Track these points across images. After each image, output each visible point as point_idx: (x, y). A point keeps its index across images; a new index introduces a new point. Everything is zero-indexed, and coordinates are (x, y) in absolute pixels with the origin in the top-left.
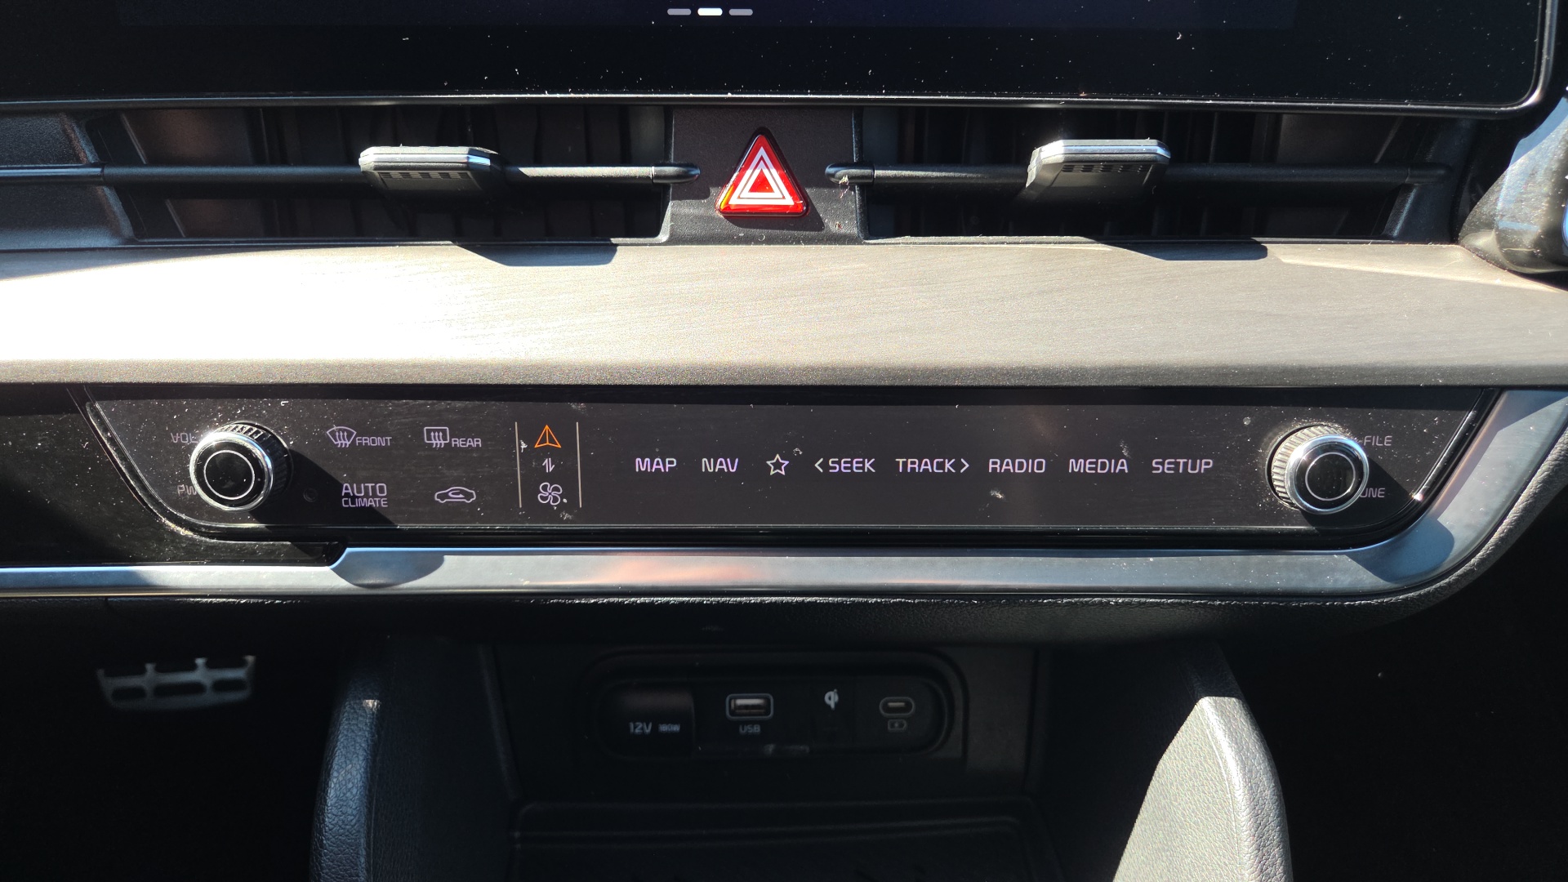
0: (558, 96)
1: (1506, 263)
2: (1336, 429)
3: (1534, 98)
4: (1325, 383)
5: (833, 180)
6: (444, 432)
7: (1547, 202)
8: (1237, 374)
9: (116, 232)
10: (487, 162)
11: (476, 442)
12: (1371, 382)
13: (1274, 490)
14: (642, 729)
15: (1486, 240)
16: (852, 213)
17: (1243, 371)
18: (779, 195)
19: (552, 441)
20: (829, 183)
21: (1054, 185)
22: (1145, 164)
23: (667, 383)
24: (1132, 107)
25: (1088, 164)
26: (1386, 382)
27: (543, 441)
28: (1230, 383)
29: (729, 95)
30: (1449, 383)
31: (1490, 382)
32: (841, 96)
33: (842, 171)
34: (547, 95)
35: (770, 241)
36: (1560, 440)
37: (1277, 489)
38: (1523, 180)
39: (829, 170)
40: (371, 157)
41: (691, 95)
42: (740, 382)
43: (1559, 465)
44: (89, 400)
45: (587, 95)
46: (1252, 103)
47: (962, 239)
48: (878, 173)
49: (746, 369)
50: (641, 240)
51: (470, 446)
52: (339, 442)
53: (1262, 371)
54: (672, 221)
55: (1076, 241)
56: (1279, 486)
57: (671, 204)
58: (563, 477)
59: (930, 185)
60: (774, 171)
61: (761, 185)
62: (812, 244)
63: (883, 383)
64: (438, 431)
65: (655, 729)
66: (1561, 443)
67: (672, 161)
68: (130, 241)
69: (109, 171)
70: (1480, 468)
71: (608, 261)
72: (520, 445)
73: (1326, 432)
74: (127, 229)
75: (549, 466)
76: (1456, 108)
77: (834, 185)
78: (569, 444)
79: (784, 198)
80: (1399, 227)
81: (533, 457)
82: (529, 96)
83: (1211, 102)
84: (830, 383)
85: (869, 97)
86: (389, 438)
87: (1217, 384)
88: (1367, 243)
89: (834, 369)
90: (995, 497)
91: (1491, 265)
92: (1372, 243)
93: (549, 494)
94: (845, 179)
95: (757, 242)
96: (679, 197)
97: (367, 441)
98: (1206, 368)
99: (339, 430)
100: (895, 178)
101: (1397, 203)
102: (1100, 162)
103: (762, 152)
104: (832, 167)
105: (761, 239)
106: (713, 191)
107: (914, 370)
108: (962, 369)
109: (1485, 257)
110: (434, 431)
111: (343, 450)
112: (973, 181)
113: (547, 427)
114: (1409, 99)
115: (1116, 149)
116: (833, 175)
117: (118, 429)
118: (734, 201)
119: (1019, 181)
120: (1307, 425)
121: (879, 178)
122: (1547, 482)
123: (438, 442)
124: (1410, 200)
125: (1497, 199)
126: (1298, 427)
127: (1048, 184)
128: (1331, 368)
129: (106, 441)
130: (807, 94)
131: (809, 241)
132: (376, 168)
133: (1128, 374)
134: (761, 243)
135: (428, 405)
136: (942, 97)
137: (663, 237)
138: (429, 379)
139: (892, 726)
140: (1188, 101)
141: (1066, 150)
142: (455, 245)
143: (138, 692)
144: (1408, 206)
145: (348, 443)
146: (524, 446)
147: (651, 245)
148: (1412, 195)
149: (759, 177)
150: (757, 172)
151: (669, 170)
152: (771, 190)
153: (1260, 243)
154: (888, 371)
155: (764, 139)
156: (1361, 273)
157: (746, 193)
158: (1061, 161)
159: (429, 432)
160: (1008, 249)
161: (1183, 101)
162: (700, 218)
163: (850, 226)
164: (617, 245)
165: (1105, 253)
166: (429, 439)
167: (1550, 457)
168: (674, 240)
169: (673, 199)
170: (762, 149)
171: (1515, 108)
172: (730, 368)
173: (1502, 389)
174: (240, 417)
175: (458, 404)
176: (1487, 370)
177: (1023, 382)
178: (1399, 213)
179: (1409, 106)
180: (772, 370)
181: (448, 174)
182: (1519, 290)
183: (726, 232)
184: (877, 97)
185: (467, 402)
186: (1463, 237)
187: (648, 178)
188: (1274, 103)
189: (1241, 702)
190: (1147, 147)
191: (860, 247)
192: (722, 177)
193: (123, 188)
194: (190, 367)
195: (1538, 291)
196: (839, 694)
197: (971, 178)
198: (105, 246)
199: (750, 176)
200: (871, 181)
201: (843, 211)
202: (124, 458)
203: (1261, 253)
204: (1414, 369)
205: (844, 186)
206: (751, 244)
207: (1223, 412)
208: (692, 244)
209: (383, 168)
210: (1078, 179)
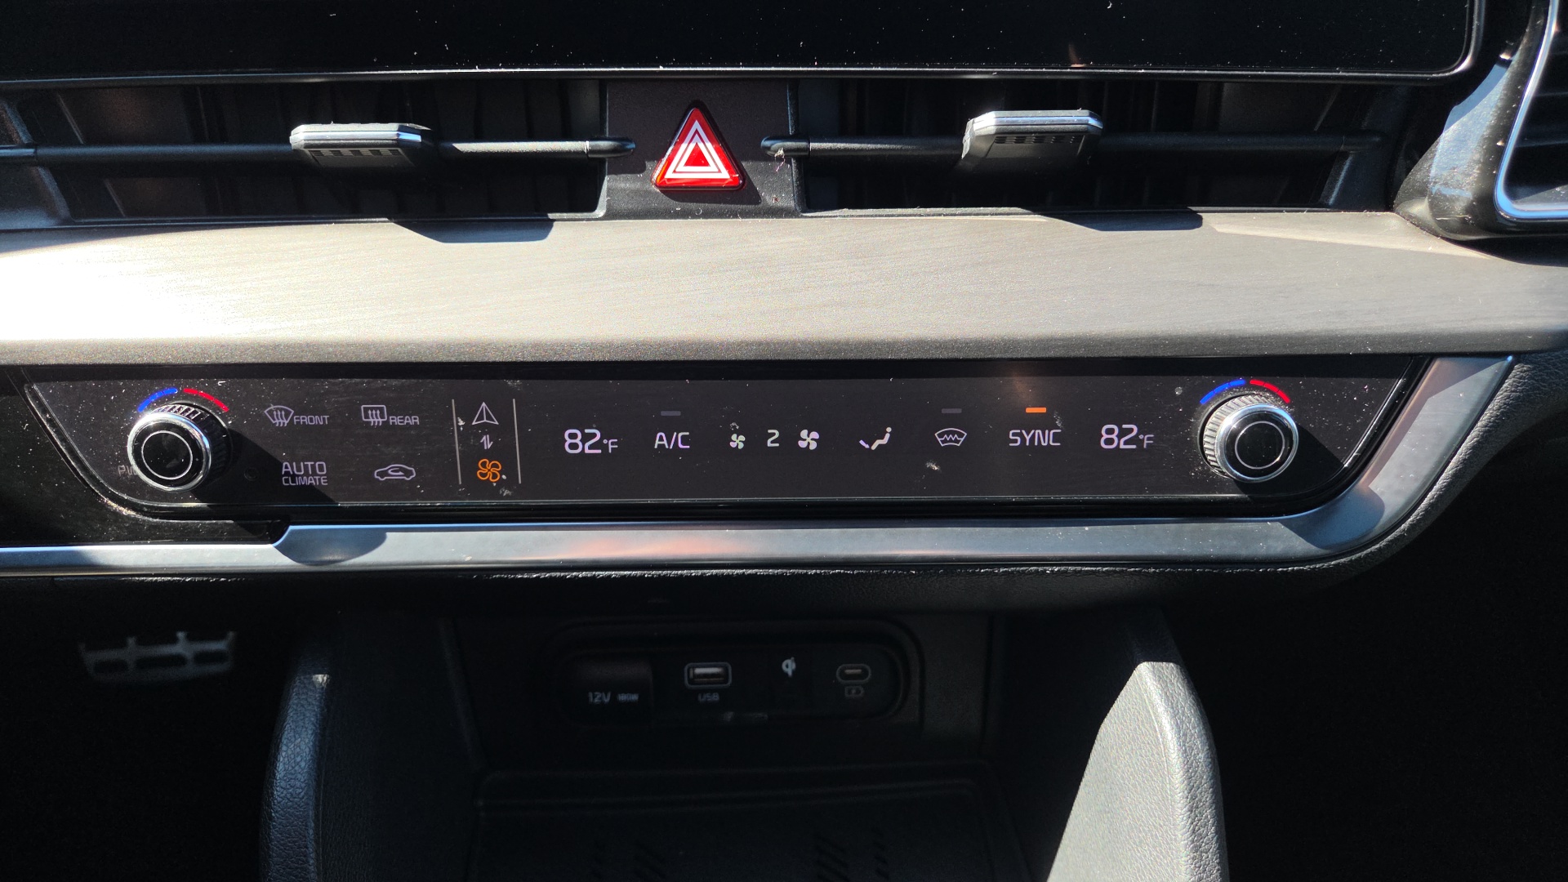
0: (489, 70)
1: (1439, 230)
2: (1267, 398)
3: (1466, 64)
4: (1255, 352)
5: (769, 153)
6: (381, 410)
7: (1478, 169)
8: (1167, 345)
9: (52, 213)
10: (418, 138)
11: (414, 420)
12: (1301, 351)
13: (1206, 459)
14: (601, 698)
15: (1420, 208)
16: (788, 185)
17: (1174, 341)
18: (716, 170)
19: (489, 418)
20: (765, 156)
21: (989, 156)
22: (1077, 135)
23: (601, 359)
24: (1064, 77)
25: (1021, 135)
26: (1316, 351)
27: (481, 418)
28: (1160, 353)
29: (661, 68)
30: (1377, 351)
31: (1419, 350)
32: (773, 69)
33: (778, 144)
34: (478, 70)
35: (707, 215)
36: (1490, 407)
37: (1209, 458)
38: (1455, 146)
39: (765, 143)
40: (302, 135)
41: (623, 69)
42: (674, 358)
43: (1489, 431)
44: (28, 383)
45: (518, 70)
46: (1184, 71)
47: (900, 211)
48: (814, 145)
49: (682, 345)
50: (579, 215)
51: (407, 424)
52: (277, 421)
53: (1192, 341)
54: (608, 196)
55: (1014, 212)
56: (1210, 455)
57: (607, 178)
58: (501, 452)
59: (865, 157)
60: (709, 145)
61: (697, 159)
62: (749, 217)
63: (817, 357)
64: (376, 409)
65: (614, 698)
66: (1490, 409)
67: (607, 136)
68: (66, 221)
69: (43, 151)
70: (1410, 435)
71: (543, 237)
72: (457, 422)
73: (1256, 401)
74: (64, 211)
75: (487, 443)
76: (1388, 75)
77: (771, 159)
79: (720, 171)
80: (1334, 194)
81: (471, 434)
82: (459, 71)
83: (1143, 71)
84: (765, 358)
85: (801, 69)
86: (326, 417)
87: (1148, 355)
88: (1303, 211)
89: (768, 344)
90: (931, 469)
91: (1424, 232)
92: (1308, 211)
93: (489, 471)
94: (781, 152)
95: (694, 217)
96: (617, 170)
97: (305, 419)
98: (1138, 339)
99: (277, 409)
100: (831, 150)
101: (1332, 172)
102: (1031, 133)
103: (697, 125)
104: (768, 139)
105: (698, 213)
106: (649, 165)
107: (847, 343)
108: (894, 342)
109: (1419, 224)
110: (372, 409)
111: (281, 429)
112: (908, 153)
113: (484, 404)
114: (1341, 66)
115: (1047, 120)
116: (769, 148)
117: (57, 411)
118: (669, 175)
119: (957, 152)
120: (1239, 394)
121: (814, 150)
122: (1476, 448)
123: (376, 420)
124: (1346, 168)
125: (1430, 166)
126: (1230, 396)
127: (983, 155)
128: (1262, 337)
129: (45, 422)
130: (739, 66)
131: (746, 215)
132: (307, 146)
133: (1060, 346)
134: (698, 217)
135: (364, 383)
136: (874, 69)
137: (600, 212)
138: (364, 357)
139: (850, 692)
140: (1121, 71)
141: (997, 122)
142: (391, 222)
143: (120, 666)
144: (1343, 174)
145: (286, 422)
146: (461, 423)
147: (588, 220)
148: (1348, 163)
149: (693, 151)
150: (692, 146)
151: (604, 144)
152: (706, 164)
153: (1196, 212)
154: (822, 345)
155: (699, 112)
156: (1294, 242)
157: (681, 168)
158: (993, 132)
159: (366, 410)
160: (944, 221)
161: (1116, 71)
162: (636, 192)
163: (788, 201)
164: (554, 220)
165: (1041, 224)
166: (367, 417)
167: (1479, 424)
168: (611, 215)
169: (609, 174)
170: (697, 123)
171: (1447, 74)
172: (665, 344)
173: (1432, 356)
174: (178, 397)
175: (394, 382)
176: (1415, 338)
177: (956, 355)
178: (1336, 180)
179: (1341, 74)
180: (709, 346)
181: (378, 151)
182: (1452, 257)
183: (663, 206)
184: (809, 69)
185: (404, 380)
186: (1398, 205)
187: (583, 152)
188: (1206, 72)
189: (1179, 667)
190: (1078, 118)
191: (797, 220)
192: (658, 151)
193: (58, 169)
194: (124, 347)
195: (1470, 258)
196: (796, 661)
197: (907, 150)
198: (41, 226)
199: (685, 150)
200: (807, 154)
201: (779, 185)
202: (64, 440)
203: (1197, 222)
204: (1343, 338)
205: (780, 159)
206: (688, 218)
207: (1155, 383)
208: (629, 219)
209: (314, 147)
210: (1012, 150)
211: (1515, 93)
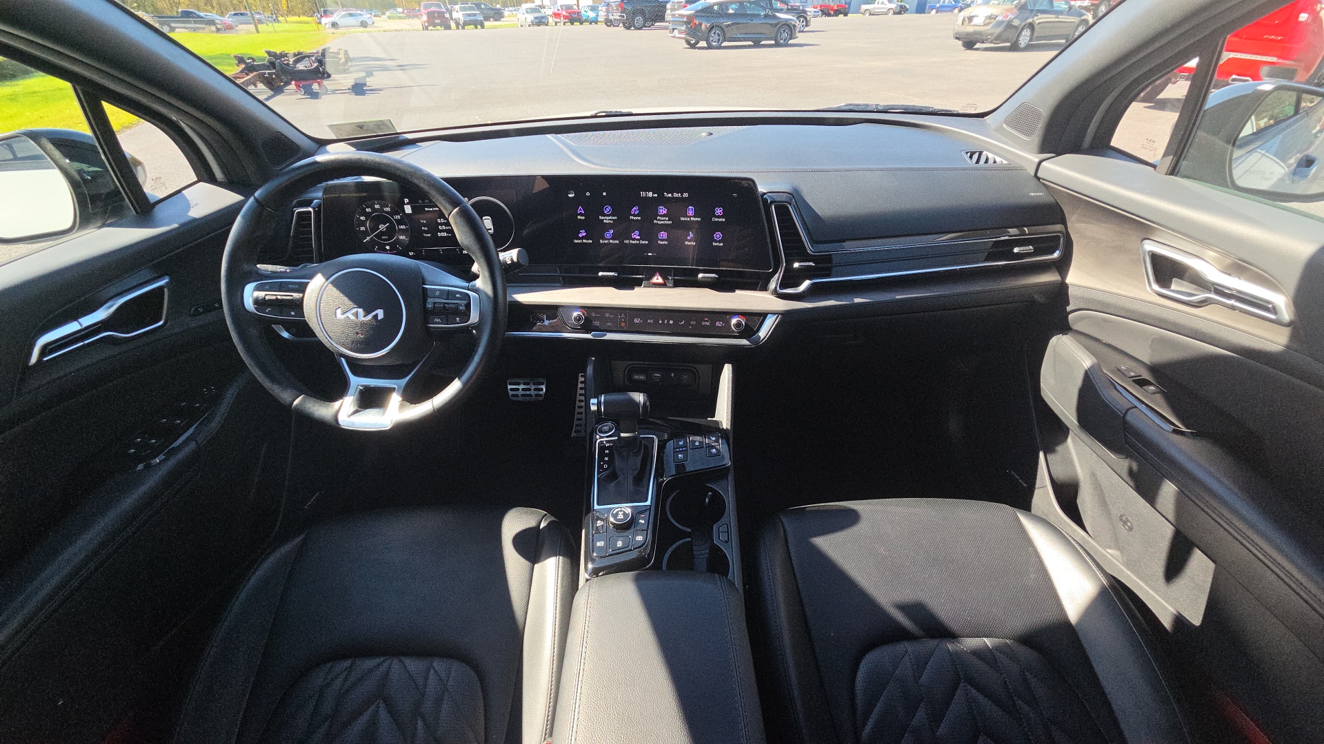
0: (629, 265)
2: (741, 319)
3: (772, 271)
4: (740, 312)
6: (608, 314)
7: (775, 285)
9: (560, 283)
10: (616, 275)
11: (613, 316)
12: (747, 312)
14: (636, 377)
15: (768, 290)
16: (671, 283)
17: (726, 309)
18: (660, 280)
19: (624, 316)
20: (668, 279)
22: (715, 278)
23: (641, 308)
24: (713, 269)
25: (706, 278)
27: (622, 316)
28: (724, 311)
29: (653, 266)
31: (764, 312)
32: (669, 266)
33: (670, 277)
34: (627, 265)
35: (659, 287)
36: (779, 321)
37: (733, 328)
39: (667, 277)
40: (600, 274)
41: (648, 266)
43: (778, 326)
47: (688, 288)
49: (653, 306)
50: (639, 287)
53: (729, 309)
54: (644, 284)
55: (706, 289)
57: (644, 282)
58: (625, 322)
60: (660, 277)
61: (657, 279)
65: (639, 377)
70: (765, 326)
71: (634, 290)
72: (619, 317)
73: (739, 319)
74: (562, 283)
75: (623, 320)
76: (762, 271)
78: (626, 316)
80: (756, 288)
81: (621, 319)
82: (624, 265)
84: (665, 309)
85: (672, 267)
86: (600, 315)
87: (722, 311)
89: (666, 307)
91: (765, 294)
93: (623, 324)
94: (670, 279)
96: (645, 280)
97: (598, 315)
98: (721, 309)
99: (594, 313)
100: (679, 279)
102: (708, 277)
105: (657, 287)
106: (650, 280)
107: (678, 307)
108: (685, 307)
111: (594, 316)
112: (689, 279)
113: (623, 314)
115: (710, 275)
117: (563, 312)
118: (653, 281)
120: (737, 318)
122: (775, 328)
123: (607, 316)
126: (735, 318)
127: (701, 280)
128: (741, 309)
129: (559, 313)
130: (664, 266)
131: (665, 288)
133: (710, 309)
135: (606, 310)
136: (684, 267)
138: (607, 306)
139: (684, 381)
141: (703, 275)
142: (611, 287)
144: (759, 285)
147: (641, 287)
148: (760, 283)
151: (644, 276)
154: (674, 308)
155: (658, 272)
157: (655, 280)
159: (606, 314)
160: (695, 290)
161: (721, 269)
162: (648, 284)
163: (671, 286)
164: (636, 287)
167: (776, 325)
168: (644, 287)
170: (658, 274)
171: (769, 272)
173: (768, 314)
174: (580, 311)
175: (611, 310)
179: (755, 270)
180: (657, 307)
181: (610, 276)
182: (772, 298)
183: (652, 286)
184: (674, 266)
186: (766, 290)
187: (641, 278)
190: (715, 275)
191: (673, 289)
192: (652, 278)
193: (562, 277)
194: (573, 304)
195: (774, 299)
196: (674, 374)
198: (559, 286)
199: (656, 278)
200: (675, 279)
202: (563, 316)
203: (734, 292)
204: (754, 310)
206: (655, 288)
207: (723, 315)
208: (647, 287)
209: (602, 276)
210: (704, 280)
211: (780, 274)
